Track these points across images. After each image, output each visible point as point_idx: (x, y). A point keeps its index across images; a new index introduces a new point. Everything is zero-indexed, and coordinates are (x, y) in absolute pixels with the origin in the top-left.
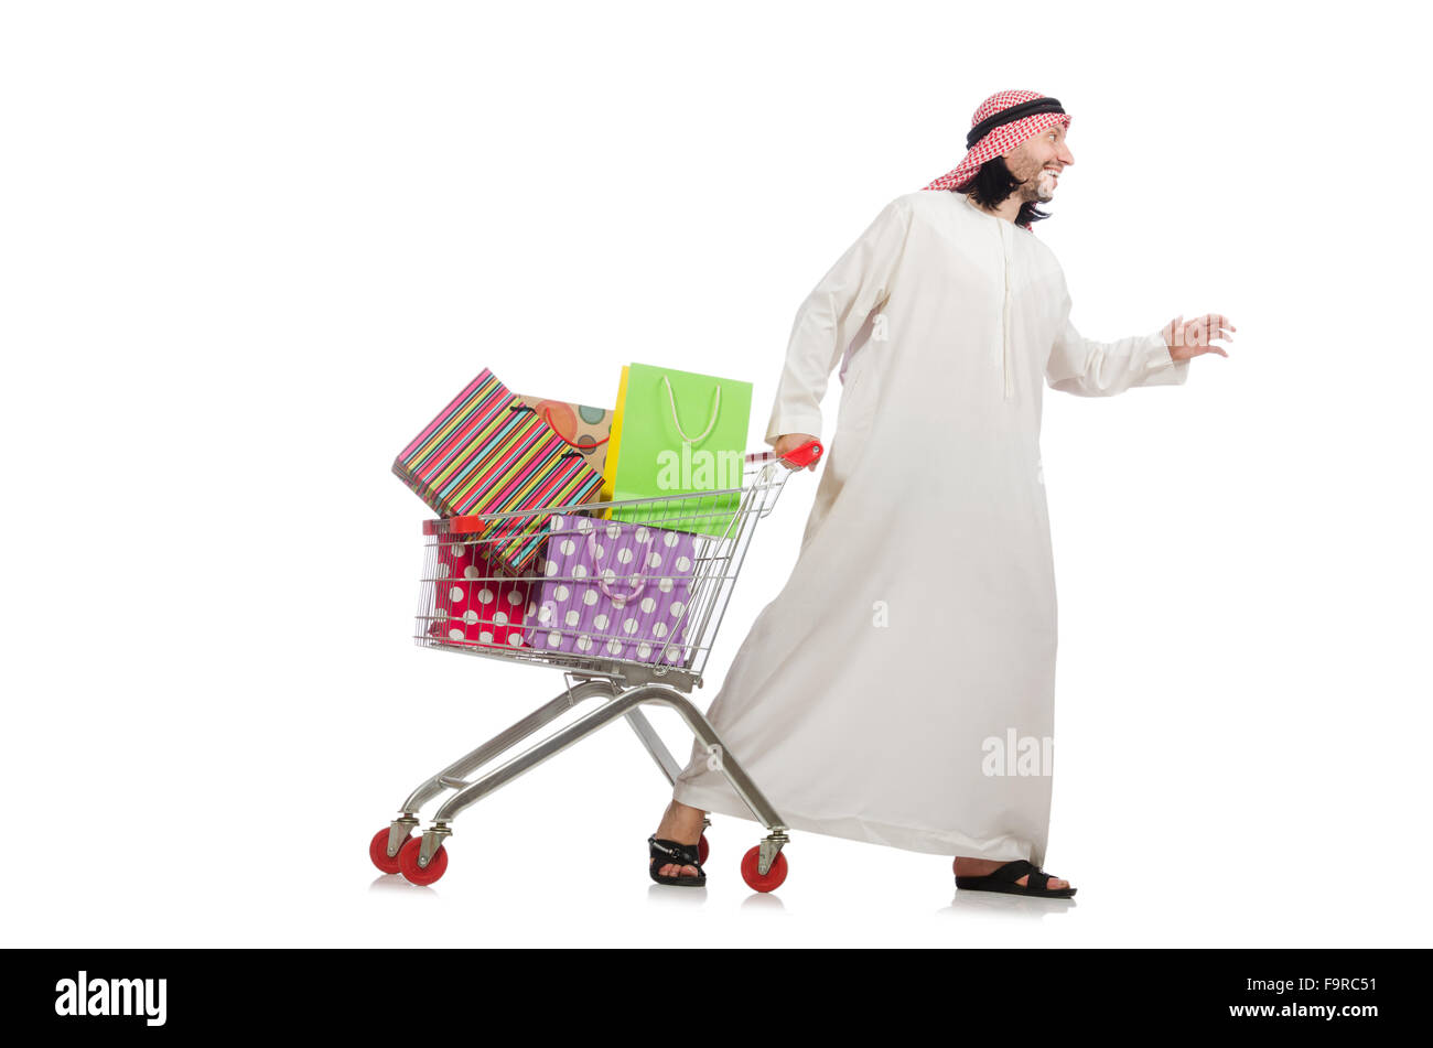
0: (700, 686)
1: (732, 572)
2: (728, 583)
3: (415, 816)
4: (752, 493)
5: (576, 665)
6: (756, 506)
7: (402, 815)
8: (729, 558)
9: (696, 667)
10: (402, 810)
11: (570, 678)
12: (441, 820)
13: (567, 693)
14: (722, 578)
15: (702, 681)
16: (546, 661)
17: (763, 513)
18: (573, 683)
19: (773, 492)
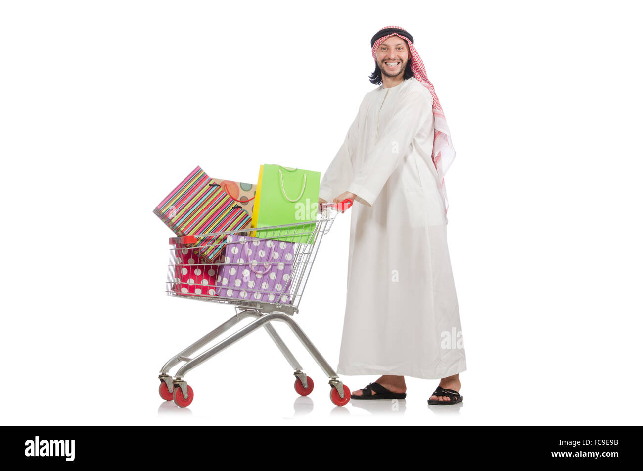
0: (297, 312)
1: (311, 260)
2: (309, 265)
3: (167, 374)
4: (320, 223)
5: (240, 304)
6: (322, 229)
7: (161, 374)
8: (310, 253)
9: (295, 304)
10: (161, 371)
11: (238, 309)
12: (178, 377)
13: (236, 316)
14: (306, 263)
15: (298, 311)
16: (227, 302)
17: (325, 232)
18: (239, 311)
19: (329, 223)
